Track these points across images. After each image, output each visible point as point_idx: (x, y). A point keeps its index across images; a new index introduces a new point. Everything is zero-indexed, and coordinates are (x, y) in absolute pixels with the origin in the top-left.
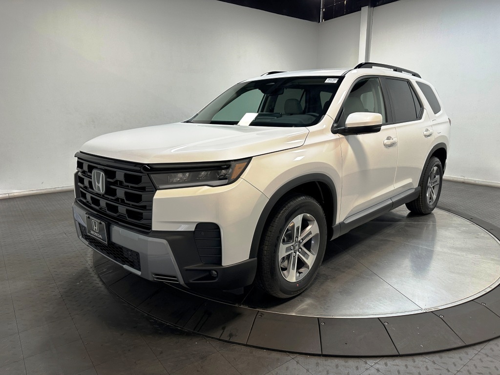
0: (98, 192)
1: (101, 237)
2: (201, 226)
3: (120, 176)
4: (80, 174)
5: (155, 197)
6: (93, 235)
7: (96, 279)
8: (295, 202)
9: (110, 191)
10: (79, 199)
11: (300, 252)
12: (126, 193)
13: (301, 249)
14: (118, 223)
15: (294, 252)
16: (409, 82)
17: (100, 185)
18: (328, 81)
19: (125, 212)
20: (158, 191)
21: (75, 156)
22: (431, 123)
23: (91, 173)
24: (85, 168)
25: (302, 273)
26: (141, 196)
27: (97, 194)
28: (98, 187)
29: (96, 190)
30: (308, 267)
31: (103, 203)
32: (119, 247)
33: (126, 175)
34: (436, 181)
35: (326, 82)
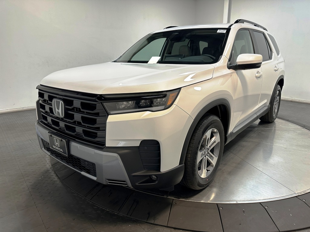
0: (58, 116)
1: (62, 150)
2: (144, 143)
3: (77, 104)
4: (40, 102)
5: (108, 121)
6: (55, 149)
7: (53, 175)
8: (207, 120)
9: (68, 115)
10: (41, 120)
11: (208, 156)
12: (82, 117)
13: (209, 153)
14: (75, 140)
15: (205, 156)
16: (264, 34)
17: (60, 111)
18: (219, 31)
19: (82, 132)
20: (109, 116)
21: (37, 88)
22: (277, 62)
23: (52, 101)
24: (46, 97)
25: (209, 170)
26: (96, 120)
27: (57, 117)
28: (58, 112)
29: (56, 115)
30: (213, 166)
31: (62, 124)
32: (77, 158)
33: (82, 104)
34: (277, 101)
35: (217, 32)
